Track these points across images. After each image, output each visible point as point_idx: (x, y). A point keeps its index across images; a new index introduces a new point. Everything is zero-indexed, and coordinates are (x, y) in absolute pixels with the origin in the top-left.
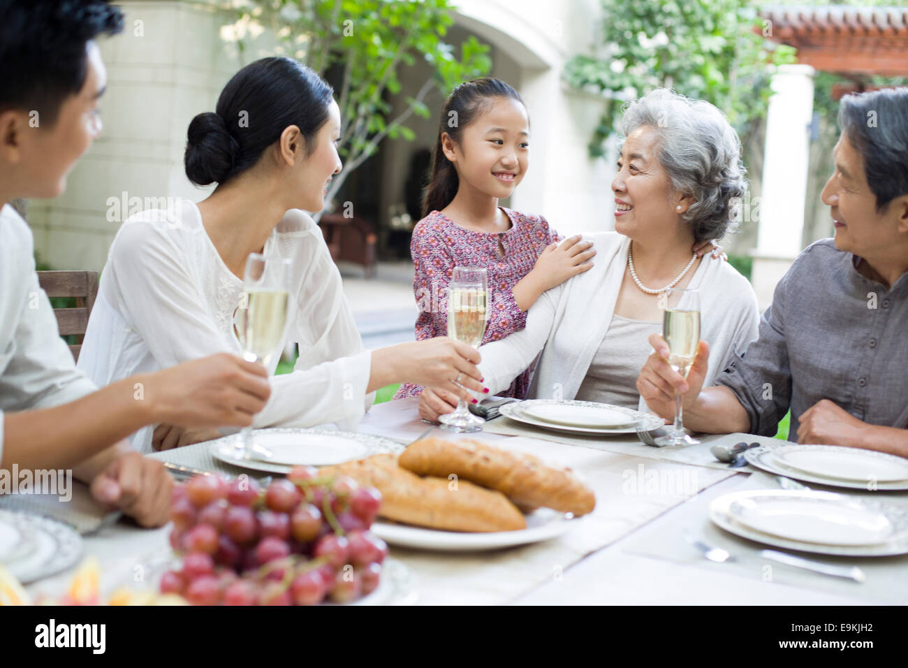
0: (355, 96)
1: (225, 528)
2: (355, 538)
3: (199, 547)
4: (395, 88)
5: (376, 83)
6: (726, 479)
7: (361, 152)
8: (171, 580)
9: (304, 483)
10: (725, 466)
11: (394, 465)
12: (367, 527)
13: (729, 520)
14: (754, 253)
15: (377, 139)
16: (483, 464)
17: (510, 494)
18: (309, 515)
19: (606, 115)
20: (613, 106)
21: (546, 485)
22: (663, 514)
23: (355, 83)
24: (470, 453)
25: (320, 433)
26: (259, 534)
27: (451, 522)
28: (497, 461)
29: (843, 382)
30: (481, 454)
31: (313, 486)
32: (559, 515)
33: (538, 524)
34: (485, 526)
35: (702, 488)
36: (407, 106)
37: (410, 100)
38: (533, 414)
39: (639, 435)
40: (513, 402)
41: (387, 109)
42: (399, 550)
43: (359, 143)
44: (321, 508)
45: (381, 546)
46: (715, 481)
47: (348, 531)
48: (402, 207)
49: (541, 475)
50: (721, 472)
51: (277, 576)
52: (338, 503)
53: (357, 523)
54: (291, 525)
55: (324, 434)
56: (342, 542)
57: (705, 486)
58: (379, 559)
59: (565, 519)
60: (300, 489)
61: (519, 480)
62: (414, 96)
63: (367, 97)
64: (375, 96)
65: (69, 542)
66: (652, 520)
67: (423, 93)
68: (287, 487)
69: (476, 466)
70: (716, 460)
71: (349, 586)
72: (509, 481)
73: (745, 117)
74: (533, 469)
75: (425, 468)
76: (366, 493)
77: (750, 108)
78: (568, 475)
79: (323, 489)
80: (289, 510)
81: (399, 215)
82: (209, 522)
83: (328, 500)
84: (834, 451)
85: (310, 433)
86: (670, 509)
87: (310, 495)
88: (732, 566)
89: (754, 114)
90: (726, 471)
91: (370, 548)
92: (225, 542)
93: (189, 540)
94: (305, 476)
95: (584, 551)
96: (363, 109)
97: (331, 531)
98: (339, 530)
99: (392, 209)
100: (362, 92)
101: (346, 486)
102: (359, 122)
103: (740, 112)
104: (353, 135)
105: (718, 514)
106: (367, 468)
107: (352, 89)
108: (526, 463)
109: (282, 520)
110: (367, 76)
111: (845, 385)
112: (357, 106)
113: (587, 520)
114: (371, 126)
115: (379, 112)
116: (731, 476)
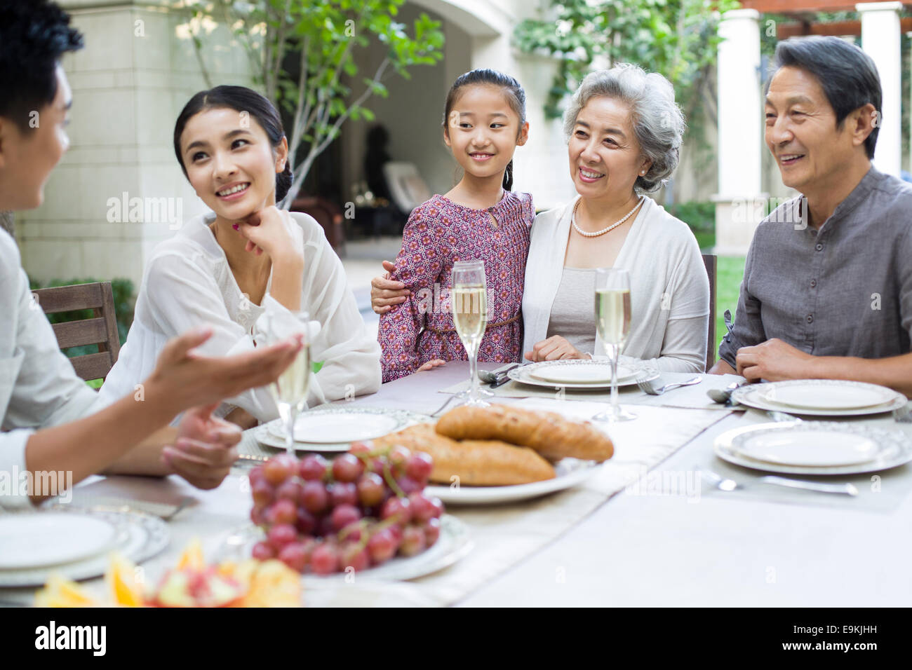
0: (313, 82)
1: (301, 500)
2: (414, 498)
3: (282, 520)
4: (352, 70)
5: (333, 67)
6: (724, 418)
7: (325, 137)
8: (260, 550)
9: (363, 456)
10: (721, 407)
11: (431, 433)
12: (422, 489)
13: (732, 454)
14: (715, 198)
15: (339, 122)
16: (512, 424)
17: (539, 449)
18: (373, 482)
19: (558, 76)
20: (564, 66)
21: (570, 437)
22: (672, 454)
23: (313, 70)
24: (499, 416)
25: (350, 412)
26: (332, 504)
27: (488, 478)
28: (524, 421)
29: (796, 321)
30: (509, 415)
31: (372, 457)
32: (584, 464)
33: (564, 473)
34: (520, 479)
35: (703, 428)
36: (366, 87)
37: (368, 81)
38: (539, 376)
39: (639, 386)
40: (516, 367)
41: (346, 92)
42: (452, 507)
43: (322, 128)
44: (381, 475)
45: (437, 503)
46: (715, 421)
47: (407, 493)
48: (364, 186)
49: (564, 429)
50: (718, 412)
51: (355, 537)
52: (396, 469)
53: (414, 486)
54: (358, 493)
55: (354, 413)
56: (405, 503)
57: (706, 426)
58: (437, 515)
59: (589, 466)
60: (361, 461)
61: (546, 435)
62: (372, 78)
63: (325, 82)
64: (334, 81)
65: (157, 529)
66: (663, 461)
67: (379, 74)
68: (351, 460)
69: (506, 427)
70: (714, 402)
71: (415, 540)
72: (536, 437)
73: (695, 66)
74: (557, 425)
75: (461, 433)
76: (419, 459)
77: (699, 57)
78: (588, 427)
79: (382, 459)
80: (355, 479)
81: (361, 193)
82: (286, 497)
83: (387, 467)
84: (817, 384)
85: (341, 413)
86: (679, 449)
87: (370, 464)
88: (740, 493)
89: (703, 62)
90: (723, 411)
91: (429, 506)
92: (302, 513)
93: (271, 514)
94: (364, 449)
95: (609, 493)
96: (323, 94)
97: (393, 495)
98: (400, 493)
99: (355, 188)
100: (321, 76)
101: (399, 454)
102: (320, 109)
103: (691, 62)
104: (315, 121)
105: (722, 449)
106: (409, 438)
107: (309, 76)
108: (550, 420)
109: (349, 490)
110: (324, 62)
111: (798, 323)
112: (316, 92)
113: (608, 465)
114: (331, 110)
115: (338, 95)
116: (728, 415)
